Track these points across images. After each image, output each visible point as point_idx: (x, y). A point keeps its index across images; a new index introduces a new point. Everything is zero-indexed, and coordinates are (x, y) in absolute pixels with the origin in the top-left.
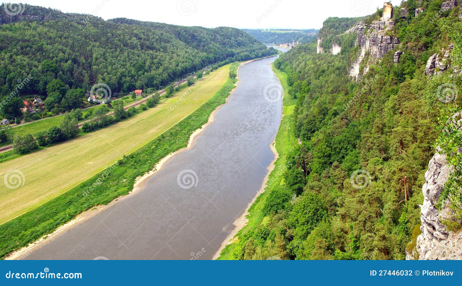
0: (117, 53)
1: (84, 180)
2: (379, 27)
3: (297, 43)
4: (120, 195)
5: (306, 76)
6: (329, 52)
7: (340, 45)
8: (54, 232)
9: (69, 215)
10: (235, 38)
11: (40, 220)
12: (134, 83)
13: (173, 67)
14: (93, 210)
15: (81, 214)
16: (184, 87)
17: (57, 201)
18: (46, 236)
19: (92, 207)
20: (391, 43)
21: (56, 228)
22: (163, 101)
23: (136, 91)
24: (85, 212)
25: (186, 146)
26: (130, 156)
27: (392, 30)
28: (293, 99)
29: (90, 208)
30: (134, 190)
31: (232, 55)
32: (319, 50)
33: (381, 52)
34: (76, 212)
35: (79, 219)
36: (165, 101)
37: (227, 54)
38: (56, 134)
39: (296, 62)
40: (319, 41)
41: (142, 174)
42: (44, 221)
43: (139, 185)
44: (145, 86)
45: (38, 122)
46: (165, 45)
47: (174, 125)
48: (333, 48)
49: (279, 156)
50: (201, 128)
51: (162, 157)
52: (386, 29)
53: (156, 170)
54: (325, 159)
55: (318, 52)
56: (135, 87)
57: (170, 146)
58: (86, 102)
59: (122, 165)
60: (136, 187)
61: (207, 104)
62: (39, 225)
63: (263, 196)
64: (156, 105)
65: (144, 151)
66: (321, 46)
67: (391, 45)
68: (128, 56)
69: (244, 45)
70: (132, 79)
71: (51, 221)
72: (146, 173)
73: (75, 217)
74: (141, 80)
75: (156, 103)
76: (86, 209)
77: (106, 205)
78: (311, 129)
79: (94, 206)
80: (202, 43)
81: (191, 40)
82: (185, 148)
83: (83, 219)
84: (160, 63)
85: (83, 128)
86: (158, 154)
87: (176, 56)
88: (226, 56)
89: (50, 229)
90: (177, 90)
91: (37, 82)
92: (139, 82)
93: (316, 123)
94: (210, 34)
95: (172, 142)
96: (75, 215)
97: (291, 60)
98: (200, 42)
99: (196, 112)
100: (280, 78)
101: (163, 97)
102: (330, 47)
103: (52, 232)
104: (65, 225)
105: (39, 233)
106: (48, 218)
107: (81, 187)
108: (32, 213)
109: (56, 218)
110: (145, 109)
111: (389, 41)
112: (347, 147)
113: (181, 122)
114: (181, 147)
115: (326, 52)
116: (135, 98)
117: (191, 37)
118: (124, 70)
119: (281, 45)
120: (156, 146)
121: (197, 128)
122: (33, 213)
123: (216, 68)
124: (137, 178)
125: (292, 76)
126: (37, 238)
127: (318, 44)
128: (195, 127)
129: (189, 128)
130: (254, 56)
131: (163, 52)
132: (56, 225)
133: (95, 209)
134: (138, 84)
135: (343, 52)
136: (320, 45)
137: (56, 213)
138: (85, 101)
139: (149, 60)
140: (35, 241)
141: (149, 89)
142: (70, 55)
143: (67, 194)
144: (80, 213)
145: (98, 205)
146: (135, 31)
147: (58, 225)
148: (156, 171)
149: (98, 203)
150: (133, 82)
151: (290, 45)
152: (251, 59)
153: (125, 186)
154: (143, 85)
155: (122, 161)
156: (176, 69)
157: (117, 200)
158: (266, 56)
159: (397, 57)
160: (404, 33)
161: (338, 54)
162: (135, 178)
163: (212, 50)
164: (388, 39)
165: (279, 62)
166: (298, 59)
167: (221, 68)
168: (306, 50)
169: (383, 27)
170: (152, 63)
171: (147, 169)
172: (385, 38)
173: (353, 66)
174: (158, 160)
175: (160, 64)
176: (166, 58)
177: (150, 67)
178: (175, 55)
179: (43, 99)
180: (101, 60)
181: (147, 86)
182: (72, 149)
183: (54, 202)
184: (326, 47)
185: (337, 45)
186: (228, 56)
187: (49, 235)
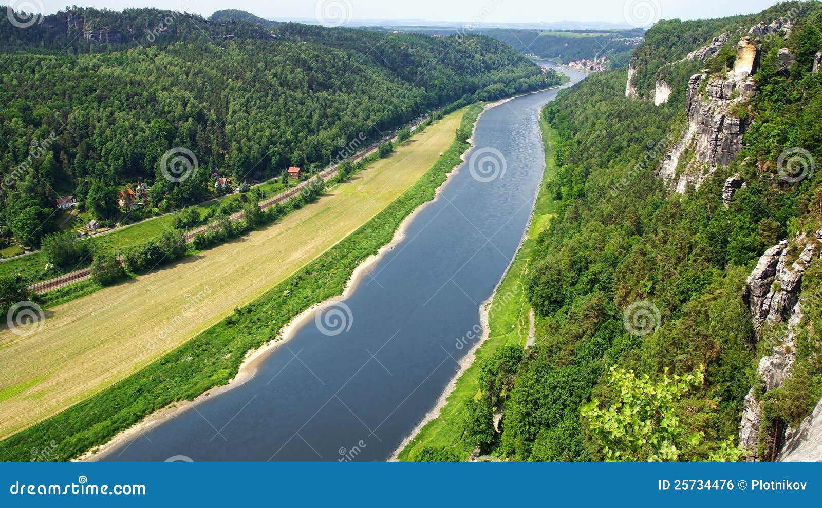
0: (269, 99)
1: (170, 349)
2: (722, 93)
3: (603, 61)
4: (213, 385)
5: (585, 155)
6: (649, 96)
7: (670, 83)
8: (110, 442)
9: (134, 414)
10: (482, 56)
11: (93, 420)
12: (289, 155)
13: (359, 121)
14: (170, 407)
15: (152, 414)
16: (372, 159)
17: (123, 387)
18: (97, 447)
19: (170, 403)
20: (739, 135)
21: (113, 435)
22: (330, 189)
23: (291, 170)
24: (158, 411)
25: (342, 291)
26: (246, 308)
27: (748, 103)
28: (554, 199)
29: (166, 405)
30: (238, 376)
31: (473, 89)
32: (629, 90)
33: (716, 151)
34: (144, 411)
35: (149, 422)
36: (335, 188)
37: (463, 88)
38: (152, 254)
39: (580, 114)
40: (631, 72)
41: (257, 346)
42: (98, 422)
43: (247, 368)
44: (306, 160)
45: (137, 226)
46: (352, 79)
47: (332, 247)
48: (657, 89)
49: (489, 337)
50: (375, 253)
51: (297, 313)
52: (736, 100)
53: (281, 339)
54: (528, 406)
55: (627, 94)
56: (290, 162)
57: (313, 292)
58: (212, 190)
59: (231, 325)
60: (243, 370)
61: (400, 201)
62: (90, 428)
63: (433, 428)
64: (318, 199)
65: (268, 298)
66: (634, 83)
67: (741, 137)
68: (286, 104)
69: (497, 68)
70: (286, 147)
71: (108, 422)
72: (264, 343)
73: (142, 418)
74: (300, 150)
75: (317, 195)
76: (160, 405)
77: (190, 401)
78: (550, 297)
79: (173, 400)
80: (420, 68)
81: (401, 64)
82: (339, 296)
83: (152, 423)
84: (337, 115)
85: (195, 243)
86: (290, 308)
87: (367, 100)
88: (461, 91)
89: (104, 437)
90: (360, 167)
91: (142, 156)
92: (296, 153)
93: (561, 285)
94: (437, 49)
95: (320, 282)
96: (143, 416)
97: (573, 108)
98: (417, 67)
99: (376, 220)
100: (547, 145)
101: (333, 181)
102: (651, 87)
103: (106, 442)
104: (127, 431)
105: (87, 443)
106: (105, 416)
107: (162, 364)
108: (85, 405)
109: (115, 417)
110: (297, 207)
111: (736, 129)
112: (566, 400)
113: (345, 241)
114: (333, 295)
115: (642, 96)
116: (287, 182)
117: (401, 57)
118: (275, 131)
119: (571, 64)
120: (292, 291)
121: (368, 255)
122: (87, 405)
123: (440, 118)
124: (249, 352)
125: (563, 149)
126: (84, 451)
127: (630, 78)
128: (365, 252)
129: (355, 253)
130: (513, 90)
131: (346, 92)
132: (114, 431)
133: (173, 406)
134: (295, 156)
135: (672, 101)
136: (631, 81)
137: (118, 409)
138: (211, 186)
139: (318, 111)
140: (81, 455)
141: (312, 165)
142: (195, 107)
143: (139, 375)
144: (150, 413)
145: (178, 400)
146: (303, 56)
147: (115, 431)
148: (280, 341)
149: (178, 397)
150: (287, 154)
151: (589, 63)
152: (508, 96)
153: (226, 368)
154: (303, 159)
155: (231, 319)
156: (363, 125)
157: (209, 393)
158: (535, 89)
159: (730, 189)
160: (755, 135)
161: (663, 105)
162: (245, 352)
163: (436, 82)
164: (734, 124)
165: (552, 110)
166: (585, 109)
167: (448, 116)
168: (605, 89)
169: (729, 95)
170: (324, 116)
171: (267, 336)
172: (729, 121)
173: (670, 154)
174: (290, 318)
175: (336, 118)
176: (348, 104)
177: (320, 123)
178: (365, 97)
179: (151, 184)
180: (241, 114)
181: (311, 159)
182: (172, 281)
183: (119, 388)
184: (644, 84)
185: (664, 84)
186: (465, 91)
187: (102, 447)
